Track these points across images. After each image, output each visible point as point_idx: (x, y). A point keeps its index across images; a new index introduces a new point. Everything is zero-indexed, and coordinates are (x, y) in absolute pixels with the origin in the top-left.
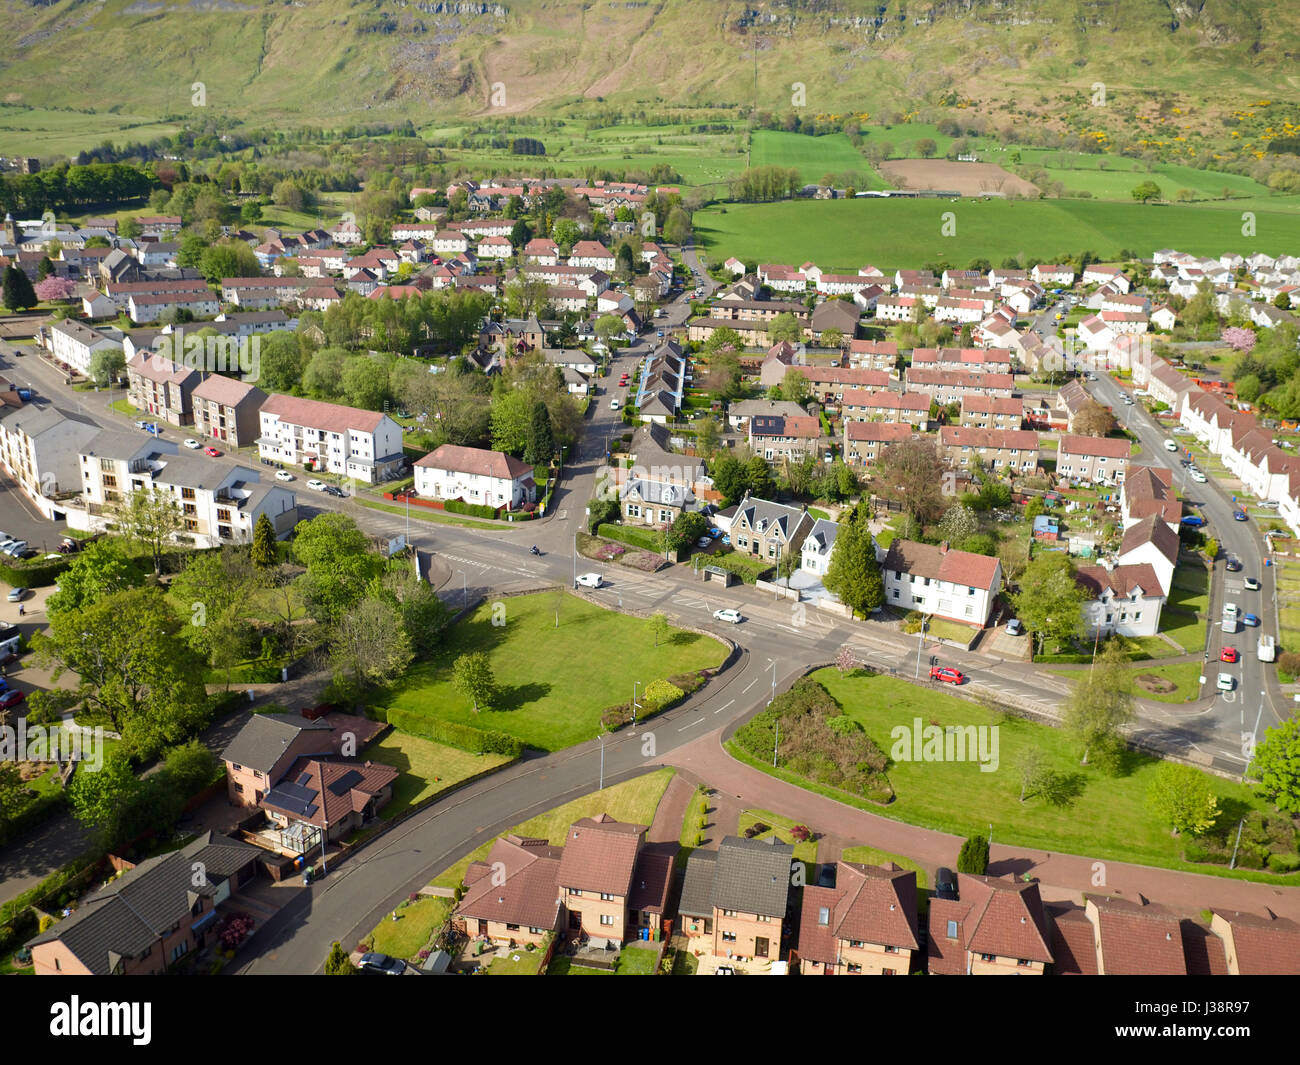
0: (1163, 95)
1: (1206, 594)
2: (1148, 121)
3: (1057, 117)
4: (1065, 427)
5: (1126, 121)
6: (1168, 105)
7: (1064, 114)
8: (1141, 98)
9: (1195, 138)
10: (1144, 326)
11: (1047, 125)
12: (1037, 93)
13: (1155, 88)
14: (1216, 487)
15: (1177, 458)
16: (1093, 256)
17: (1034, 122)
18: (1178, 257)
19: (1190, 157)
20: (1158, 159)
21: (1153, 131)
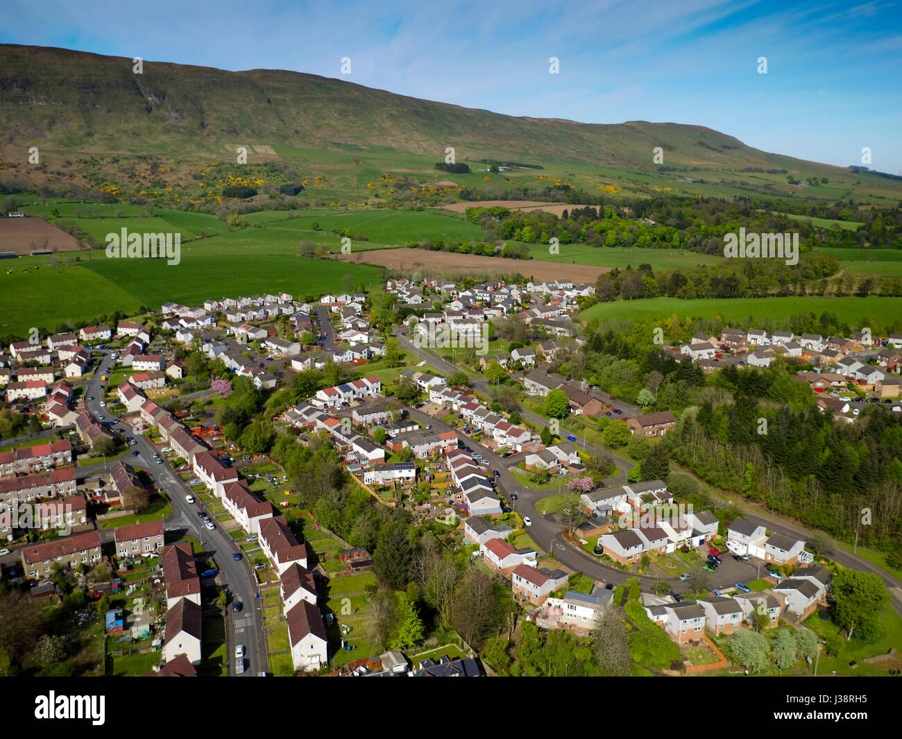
0: (151, 159)
1: (224, 642)
2: (144, 178)
3: (80, 176)
4: (118, 502)
5: (130, 177)
6: (155, 166)
7: (84, 173)
8: (137, 161)
9: (177, 188)
10: (162, 381)
11: (75, 181)
12: (62, 158)
13: (144, 153)
14: (222, 532)
15: (196, 509)
16: (122, 311)
17: (64, 180)
18: (177, 308)
19: (177, 203)
21: (149, 185)
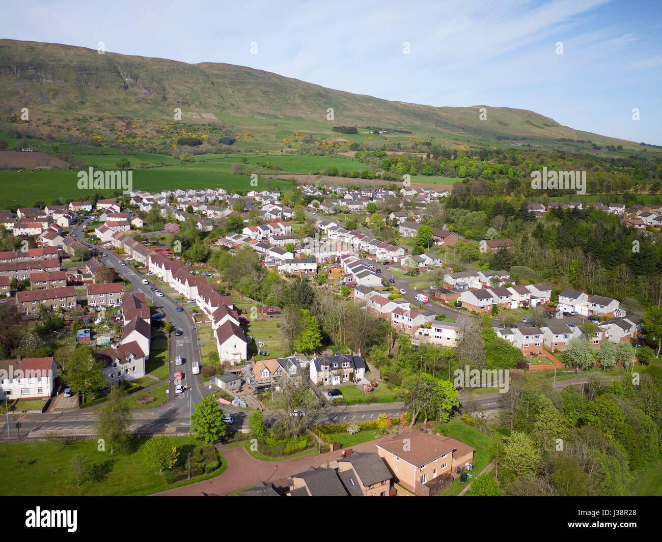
0: (126, 119)
1: (166, 350)
2: (121, 131)
3: (75, 129)
4: (91, 282)
5: (111, 131)
6: (129, 124)
7: (78, 127)
8: (116, 120)
9: (144, 139)
10: (128, 227)
11: (71, 132)
12: (63, 117)
13: (122, 115)
14: (168, 298)
15: (149, 287)
16: (100, 196)
17: (63, 131)
18: (142, 193)
19: (143, 148)
20: (129, 149)
21: (125, 136)
